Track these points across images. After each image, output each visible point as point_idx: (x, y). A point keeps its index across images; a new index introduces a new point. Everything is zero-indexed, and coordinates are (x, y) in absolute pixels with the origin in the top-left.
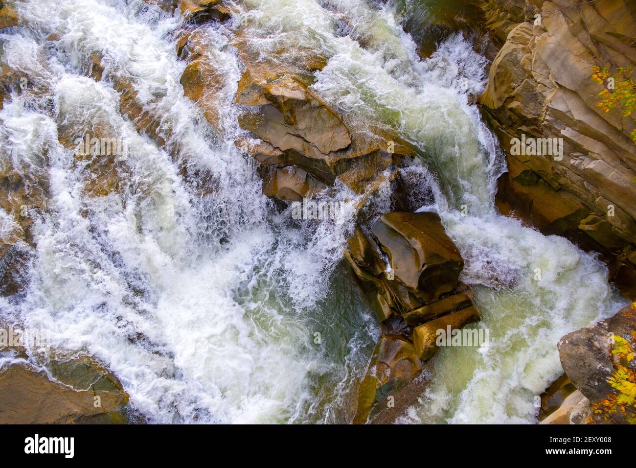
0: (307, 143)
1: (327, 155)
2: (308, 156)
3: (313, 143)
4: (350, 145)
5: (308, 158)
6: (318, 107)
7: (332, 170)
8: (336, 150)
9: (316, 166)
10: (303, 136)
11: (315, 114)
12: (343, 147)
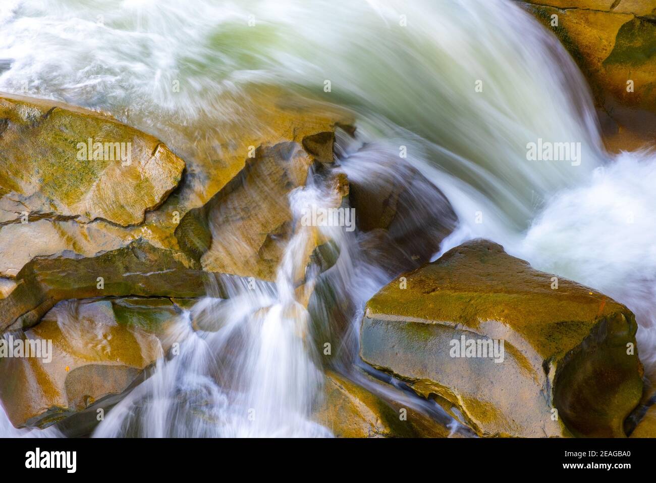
0: (70, 222)
1: (142, 224)
2: (92, 255)
3: (87, 214)
4: (184, 172)
5: (97, 258)
6: (44, 117)
7: (179, 256)
8: (157, 200)
9: (127, 269)
10: (46, 209)
11: (46, 137)
12: (170, 185)
